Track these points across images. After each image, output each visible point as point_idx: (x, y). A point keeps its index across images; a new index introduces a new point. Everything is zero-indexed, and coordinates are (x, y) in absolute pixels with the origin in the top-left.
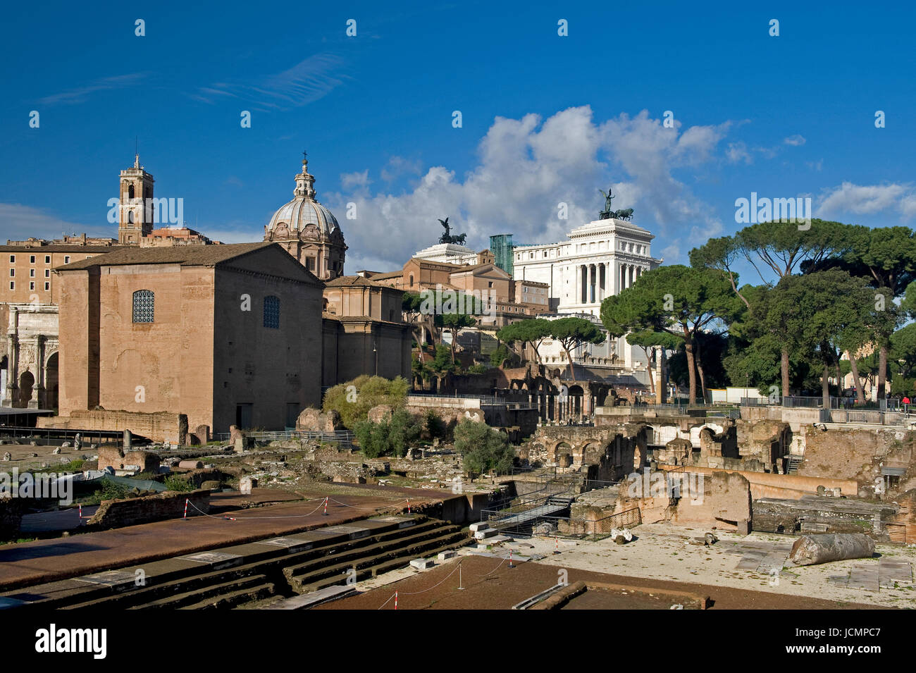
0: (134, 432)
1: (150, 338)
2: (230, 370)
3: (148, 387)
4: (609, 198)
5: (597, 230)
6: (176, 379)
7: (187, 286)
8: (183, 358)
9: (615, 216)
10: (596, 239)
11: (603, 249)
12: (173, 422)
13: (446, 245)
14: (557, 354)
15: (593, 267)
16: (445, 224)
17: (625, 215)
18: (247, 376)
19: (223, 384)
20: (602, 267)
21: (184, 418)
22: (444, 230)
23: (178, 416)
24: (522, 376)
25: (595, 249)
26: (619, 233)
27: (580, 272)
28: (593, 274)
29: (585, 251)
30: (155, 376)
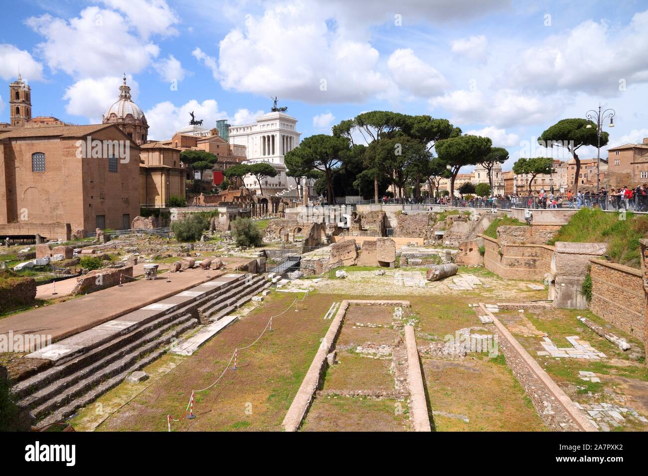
0: (42, 236)
1: (43, 181)
2: (92, 197)
3: (44, 209)
4: (275, 102)
5: (270, 118)
6: (60, 204)
7: (65, 150)
8: (64, 191)
9: (278, 110)
10: (270, 123)
11: (274, 128)
12: (63, 227)
13: (193, 125)
14: (252, 183)
15: (269, 137)
16: (192, 115)
17: (283, 110)
18: (102, 200)
19: (88, 205)
20: (273, 137)
21: (69, 226)
22: (191, 118)
23: (65, 225)
24: (239, 195)
25: (270, 128)
26: (281, 119)
27: (262, 139)
28: (269, 140)
29: (265, 129)
30: (48, 202)
